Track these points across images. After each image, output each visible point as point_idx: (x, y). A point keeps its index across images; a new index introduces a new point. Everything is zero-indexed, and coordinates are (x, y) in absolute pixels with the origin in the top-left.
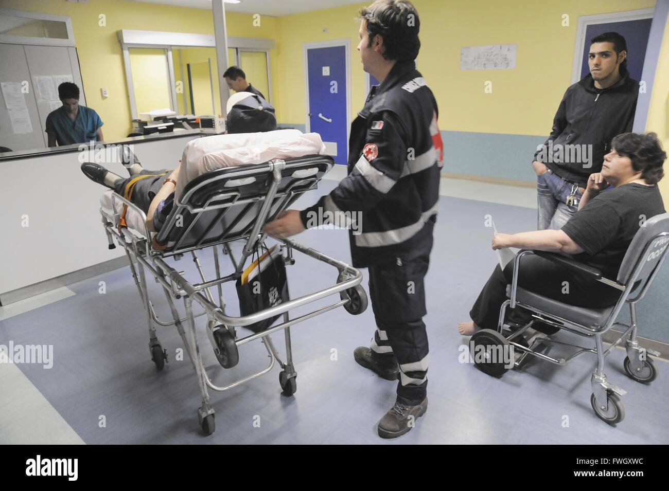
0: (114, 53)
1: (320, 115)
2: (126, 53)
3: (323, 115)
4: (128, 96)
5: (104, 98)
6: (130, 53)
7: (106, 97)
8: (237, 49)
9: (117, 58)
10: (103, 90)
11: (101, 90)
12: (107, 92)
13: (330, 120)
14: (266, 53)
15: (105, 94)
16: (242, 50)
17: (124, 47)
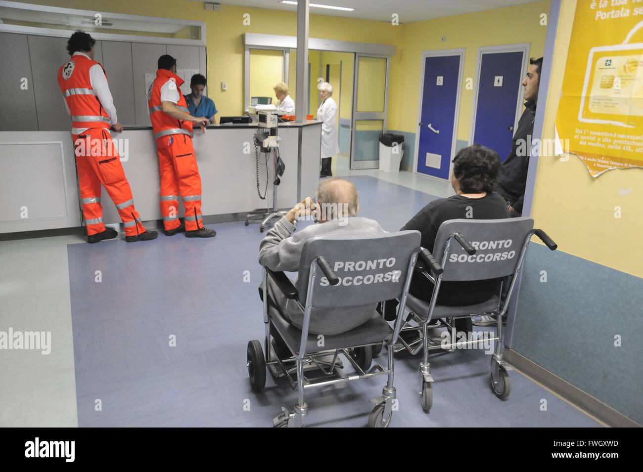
0: (237, 52)
1: (430, 126)
2: (247, 53)
3: (432, 126)
4: (244, 91)
5: (223, 90)
6: (251, 53)
7: (224, 90)
8: (355, 53)
9: (239, 57)
10: (223, 84)
11: (222, 83)
12: (226, 86)
13: (438, 132)
14: (387, 59)
15: (224, 87)
16: (361, 55)
17: (246, 47)
